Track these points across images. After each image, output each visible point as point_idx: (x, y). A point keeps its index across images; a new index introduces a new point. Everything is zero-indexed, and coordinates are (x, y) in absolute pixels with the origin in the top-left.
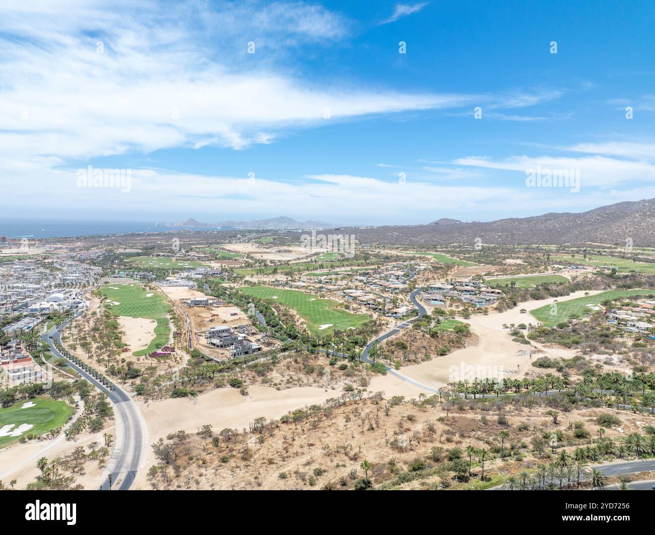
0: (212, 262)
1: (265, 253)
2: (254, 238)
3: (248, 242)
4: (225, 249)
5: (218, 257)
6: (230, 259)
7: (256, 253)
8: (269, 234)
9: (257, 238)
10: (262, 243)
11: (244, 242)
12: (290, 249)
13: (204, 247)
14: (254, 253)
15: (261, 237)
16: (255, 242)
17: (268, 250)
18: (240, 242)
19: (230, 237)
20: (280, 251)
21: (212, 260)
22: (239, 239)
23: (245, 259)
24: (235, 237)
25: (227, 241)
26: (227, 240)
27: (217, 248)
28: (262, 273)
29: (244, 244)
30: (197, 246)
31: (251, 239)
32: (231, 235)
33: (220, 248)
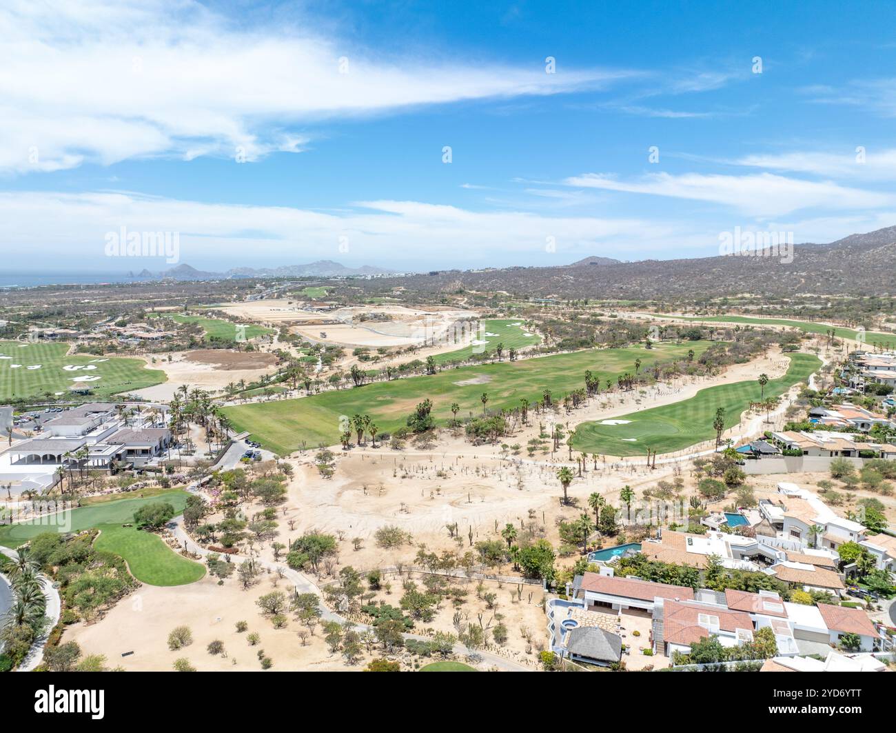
0: (177, 356)
1: (326, 322)
2: (290, 291)
3: (278, 298)
4: (224, 315)
5: (198, 338)
6: (230, 347)
7: (304, 323)
8: (315, 283)
9: (296, 289)
10: (310, 300)
11: (270, 297)
12: (384, 310)
13: (176, 311)
14: (297, 323)
15: (303, 287)
16: (295, 297)
17: (330, 316)
18: (262, 298)
19: (241, 288)
20: (363, 319)
21: (179, 348)
22: (261, 291)
23: (276, 345)
24: (251, 287)
25: (235, 296)
26: (234, 293)
27: (206, 313)
28: (367, 434)
29: (270, 302)
30: (156, 309)
31: (285, 292)
32: (243, 287)
33: (213, 312)
